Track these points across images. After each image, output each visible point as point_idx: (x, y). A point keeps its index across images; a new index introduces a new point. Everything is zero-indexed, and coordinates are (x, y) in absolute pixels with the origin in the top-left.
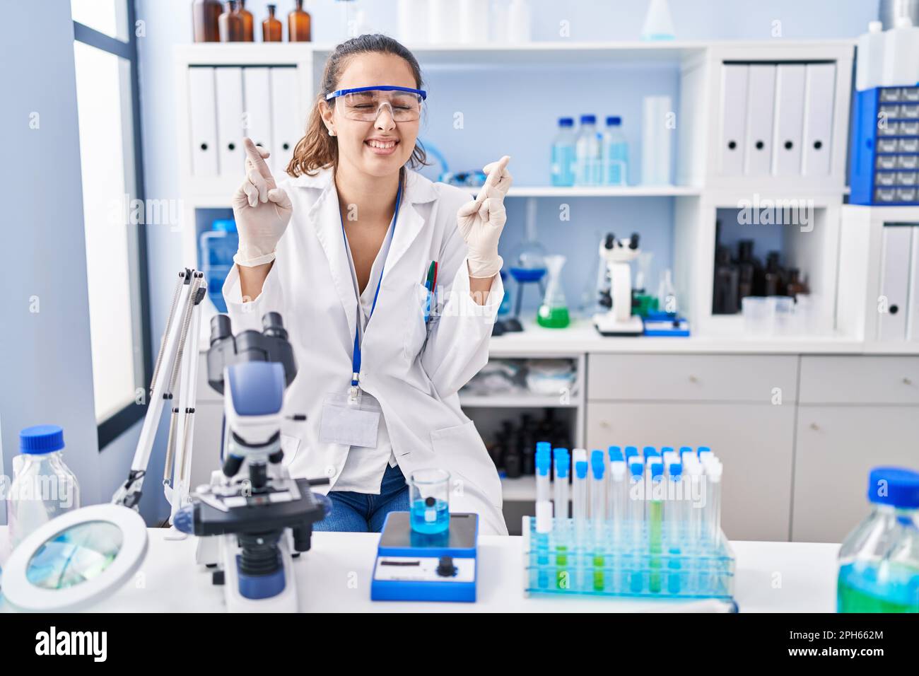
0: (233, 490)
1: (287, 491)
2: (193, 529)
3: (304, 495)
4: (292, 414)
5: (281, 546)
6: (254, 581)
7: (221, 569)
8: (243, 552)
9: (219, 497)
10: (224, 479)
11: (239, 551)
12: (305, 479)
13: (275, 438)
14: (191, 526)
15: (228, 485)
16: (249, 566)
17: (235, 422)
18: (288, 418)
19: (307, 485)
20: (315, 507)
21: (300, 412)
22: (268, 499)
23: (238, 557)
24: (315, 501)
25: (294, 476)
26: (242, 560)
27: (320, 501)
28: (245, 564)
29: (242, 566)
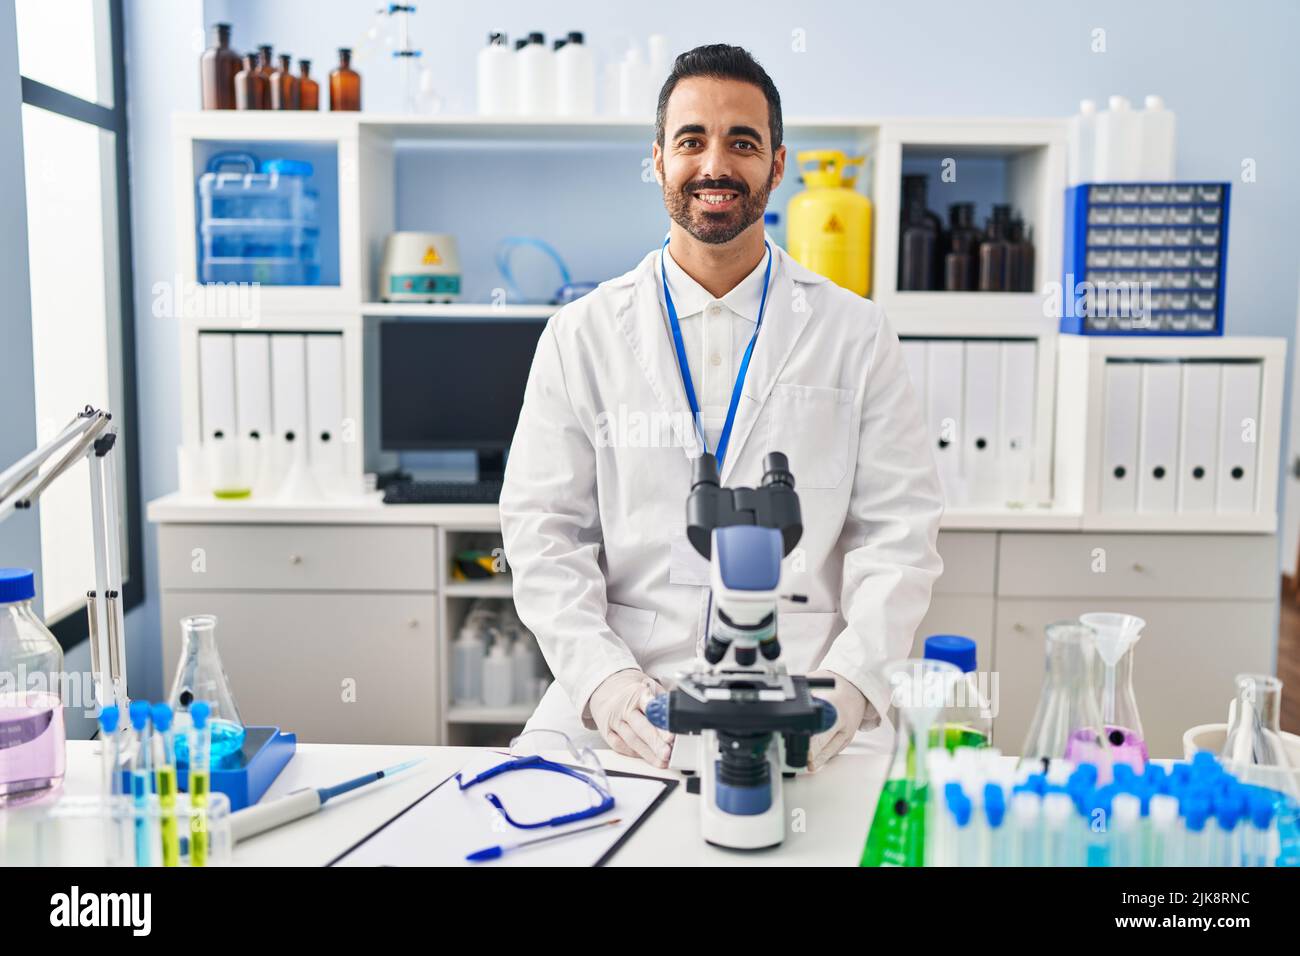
0: (716, 681)
1: (779, 688)
2: (667, 724)
3: (800, 697)
4: (790, 593)
5: (769, 756)
6: (735, 793)
7: (698, 775)
8: (723, 757)
9: (701, 687)
10: (706, 666)
11: (719, 756)
12: (804, 677)
13: (769, 620)
14: (665, 718)
15: (711, 673)
16: (729, 773)
17: (723, 597)
18: (784, 597)
19: (806, 684)
20: (812, 711)
21: (800, 592)
22: (757, 696)
23: (717, 762)
24: (812, 704)
25: (791, 672)
26: (721, 766)
27: (818, 704)
28: (724, 771)
29: (720, 772)
